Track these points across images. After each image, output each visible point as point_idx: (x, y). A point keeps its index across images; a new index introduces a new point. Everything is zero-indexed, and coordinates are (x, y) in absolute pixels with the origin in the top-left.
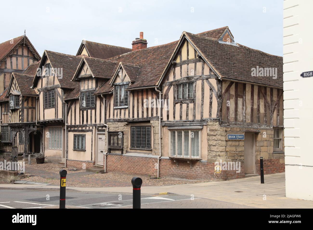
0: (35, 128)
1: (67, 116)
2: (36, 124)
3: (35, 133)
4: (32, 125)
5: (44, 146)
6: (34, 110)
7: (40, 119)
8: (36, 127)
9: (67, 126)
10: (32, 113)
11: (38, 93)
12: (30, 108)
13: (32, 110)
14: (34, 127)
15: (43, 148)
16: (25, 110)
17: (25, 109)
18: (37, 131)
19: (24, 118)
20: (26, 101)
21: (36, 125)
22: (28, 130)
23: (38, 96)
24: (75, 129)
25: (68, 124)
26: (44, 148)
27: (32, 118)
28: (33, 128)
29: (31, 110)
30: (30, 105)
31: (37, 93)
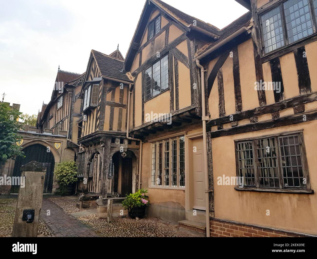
0: (124, 143)
1: (207, 96)
2: (127, 135)
3: (125, 155)
4: (118, 138)
5: (141, 182)
6: (124, 110)
7: (134, 125)
8: (126, 142)
9: (206, 121)
10: (120, 114)
11: (133, 79)
12: (117, 105)
13: (120, 109)
14: (122, 142)
15: (139, 185)
16: (108, 109)
17: (106, 106)
18: (129, 151)
19: (103, 122)
20: (110, 90)
21: (126, 138)
22: (111, 147)
23: (133, 84)
24: (239, 126)
25: (210, 116)
26: (141, 184)
27: (120, 125)
28: (120, 143)
29: (118, 110)
30: (117, 100)
31: (131, 78)
